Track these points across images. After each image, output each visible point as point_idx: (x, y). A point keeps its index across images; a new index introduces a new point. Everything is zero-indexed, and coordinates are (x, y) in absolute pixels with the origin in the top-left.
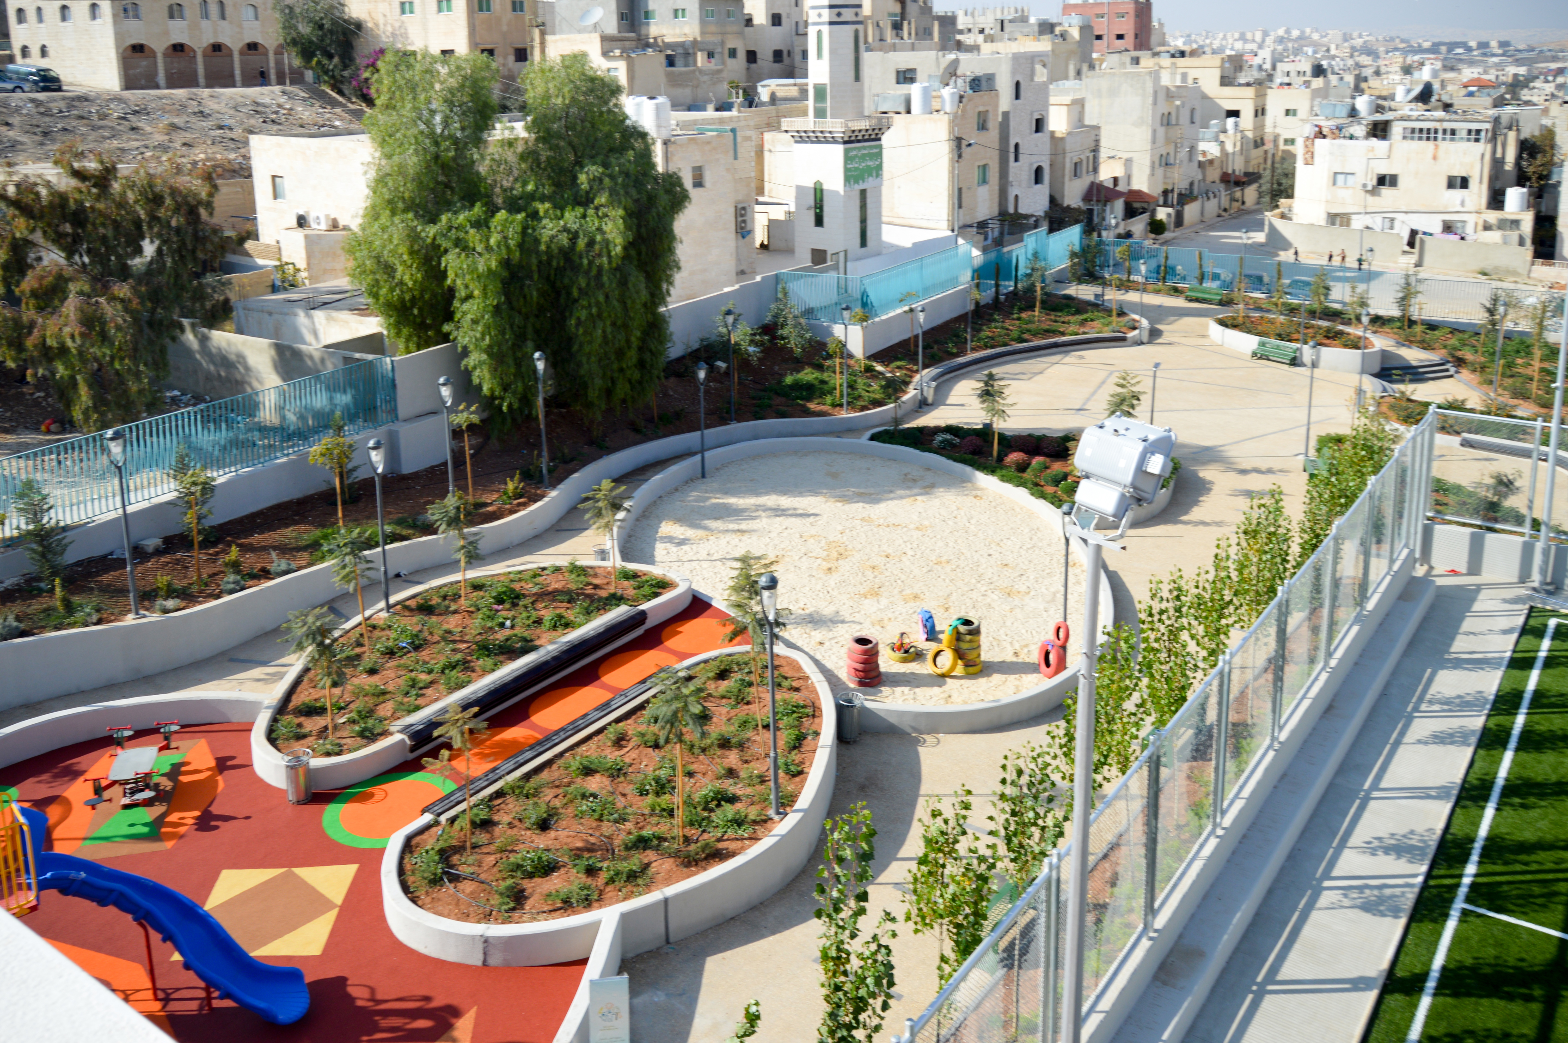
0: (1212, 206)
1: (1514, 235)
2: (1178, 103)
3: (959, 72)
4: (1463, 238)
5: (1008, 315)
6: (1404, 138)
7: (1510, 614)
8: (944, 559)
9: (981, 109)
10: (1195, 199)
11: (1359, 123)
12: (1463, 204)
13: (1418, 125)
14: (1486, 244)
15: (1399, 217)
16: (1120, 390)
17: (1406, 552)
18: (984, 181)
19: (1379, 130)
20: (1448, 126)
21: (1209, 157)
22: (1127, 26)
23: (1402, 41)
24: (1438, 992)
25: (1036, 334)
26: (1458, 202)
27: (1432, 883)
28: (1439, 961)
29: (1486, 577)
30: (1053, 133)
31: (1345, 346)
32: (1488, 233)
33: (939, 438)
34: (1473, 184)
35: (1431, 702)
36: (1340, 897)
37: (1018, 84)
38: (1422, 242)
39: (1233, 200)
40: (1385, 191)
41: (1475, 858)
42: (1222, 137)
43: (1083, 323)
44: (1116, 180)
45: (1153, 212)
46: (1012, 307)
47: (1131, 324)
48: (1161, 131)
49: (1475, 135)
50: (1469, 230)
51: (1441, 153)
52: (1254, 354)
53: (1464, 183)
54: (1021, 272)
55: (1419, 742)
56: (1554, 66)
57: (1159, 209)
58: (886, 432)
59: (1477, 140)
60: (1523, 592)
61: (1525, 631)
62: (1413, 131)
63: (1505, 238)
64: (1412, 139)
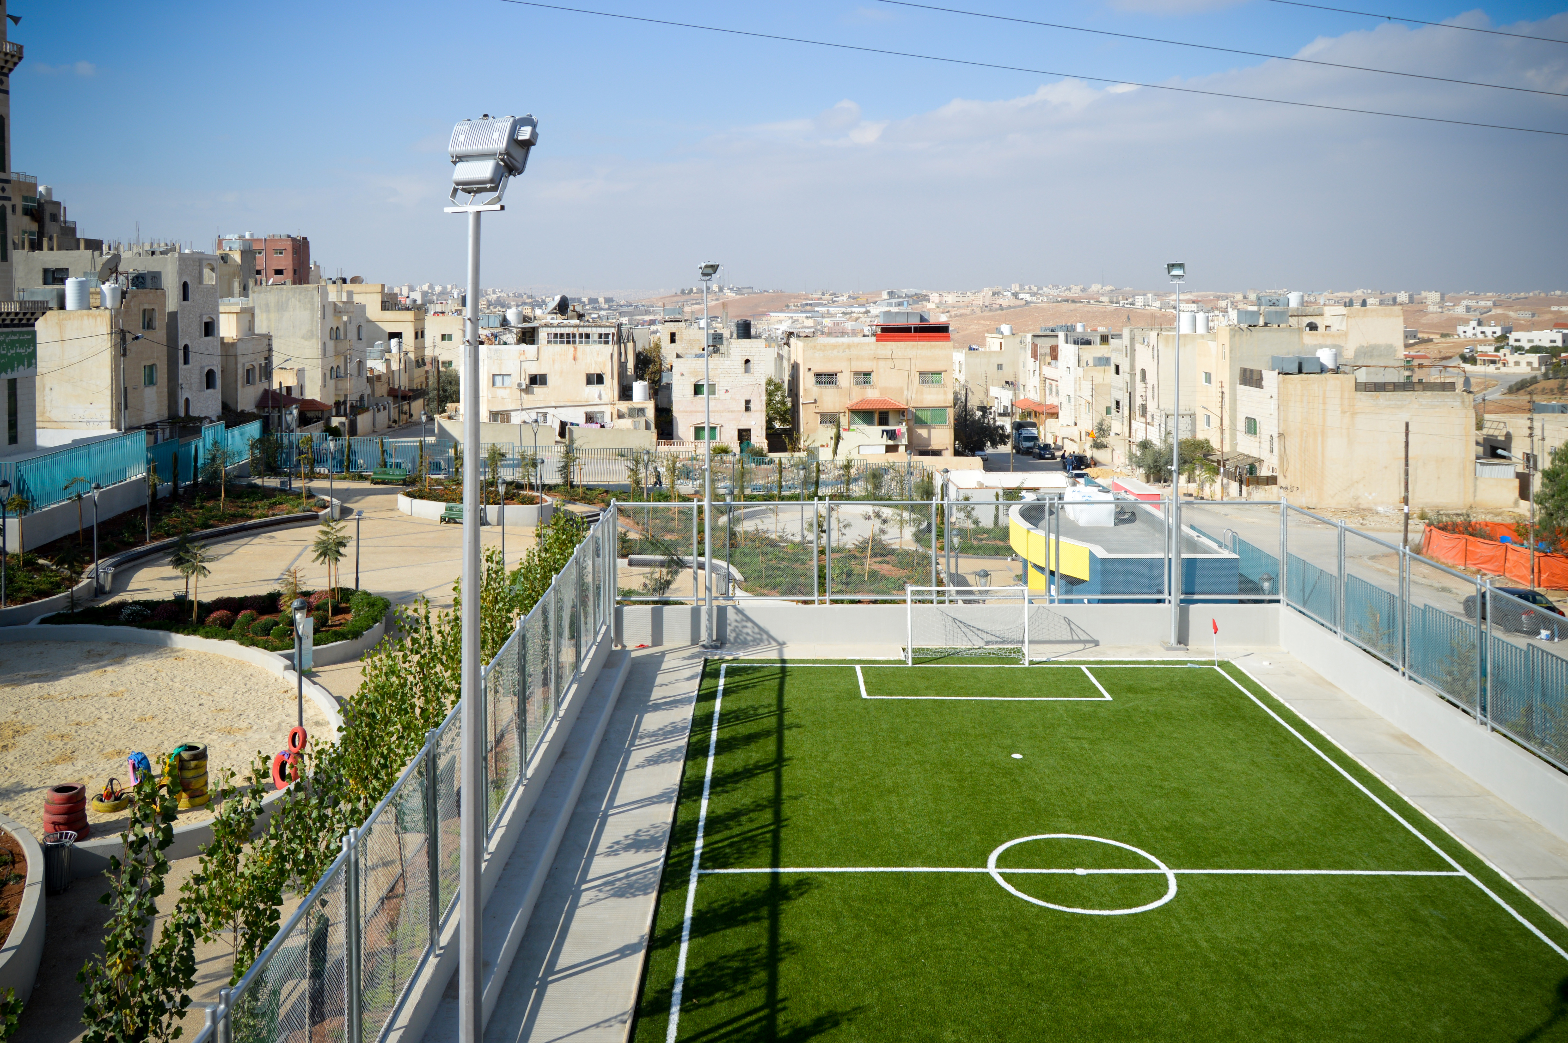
0: (382, 418)
1: (642, 421)
2: (345, 318)
3: (121, 269)
4: (603, 426)
5: (189, 505)
6: (549, 342)
7: (691, 666)
8: (147, 716)
9: (146, 306)
10: (367, 410)
11: (511, 332)
12: (600, 397)
13: (559, 331)
14: (622, 430)
15: (551, 411)
16: (324, 538)
17: (604, 628)
18: (150, 381)
19: (528, 336)
20: (583, 331)
21: (376, 373)
22: (286, 262)
23: (528, 297)
24: (692, 936)
25: (222, 520)
26: (596, 396)
27: (670, 862)
28: (689, 913)
29: (667, 645)
30: (222, 338)
31: (523, 503)
32: (622, 420)
33: (126, 611)
34: (607, 379)
35: (641, 738)
36: (597, 893)
37: (185, 286)
38: (571, 431)
39: (401, 412)
40: (537, 389)
41: (700, 834)
42: (387, 356)
43: (272, 506)
44: (289, 389)
45: (328, 421)
46: (194, 498)
47: (321, 503)
48: (331, 344)
49: (604, 338)
50: (607, 419)
51: (579, 355)
52: (443, 519)
53: (600, 379)
54: (200, 462)
55: (638, 767)
56: (647, 318)
57: (333, 419)
58: (59, 615)
59: (607, 343)
60: (696, 650)
61: (704, 675)
62: (556, 335)
63: (634, 423)
64: (556, 343)
